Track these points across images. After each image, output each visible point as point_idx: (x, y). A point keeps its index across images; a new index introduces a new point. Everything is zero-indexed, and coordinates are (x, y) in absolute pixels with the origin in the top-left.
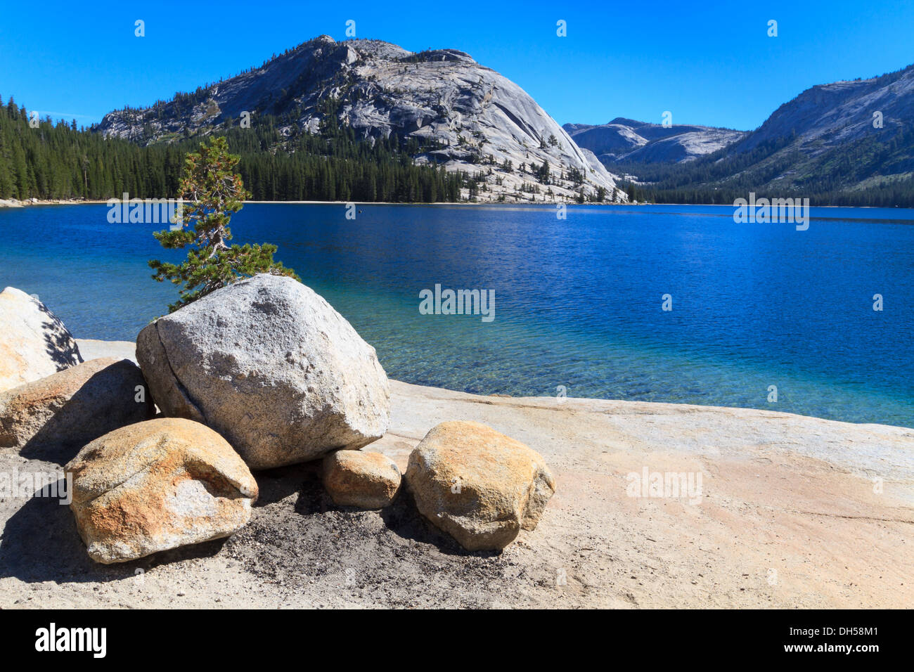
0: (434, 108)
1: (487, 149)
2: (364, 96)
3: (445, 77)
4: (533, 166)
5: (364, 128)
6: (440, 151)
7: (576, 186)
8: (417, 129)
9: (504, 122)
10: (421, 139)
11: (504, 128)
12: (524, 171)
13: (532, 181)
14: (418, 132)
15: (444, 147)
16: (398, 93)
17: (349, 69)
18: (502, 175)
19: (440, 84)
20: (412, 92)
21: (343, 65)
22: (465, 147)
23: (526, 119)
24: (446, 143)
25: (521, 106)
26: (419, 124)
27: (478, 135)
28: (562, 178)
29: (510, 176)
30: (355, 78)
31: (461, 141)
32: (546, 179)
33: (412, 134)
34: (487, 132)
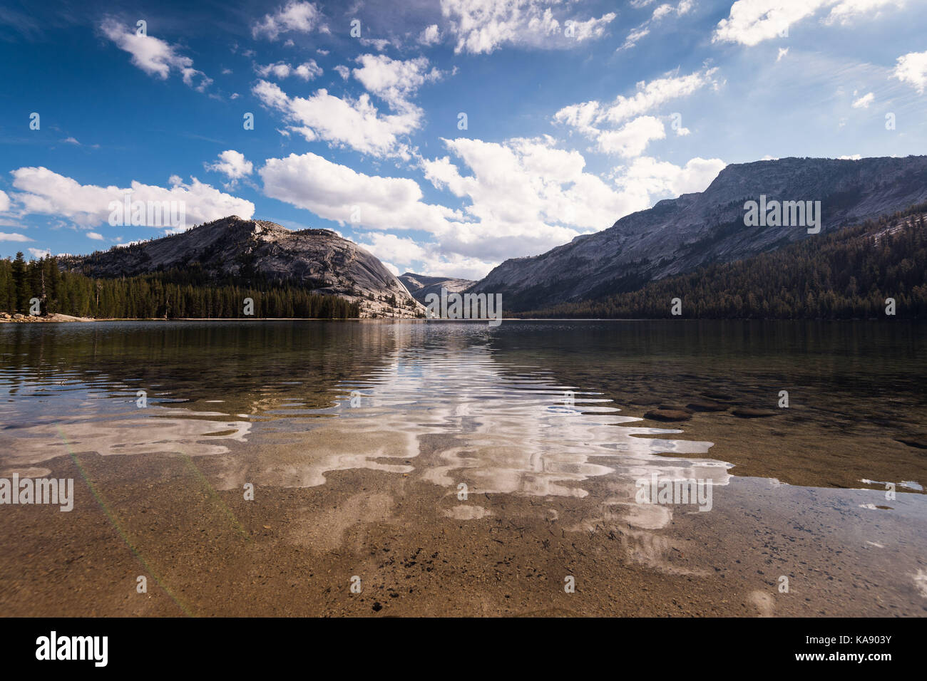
0: (320, 262)
1: (357, 288)
2: (271, 254)
3: (325, 245)
4: (386, 297)
5: (274, 273)
6: (328, 288)
7: (413, 309)
8: (310, 274)
9: (364, 272)
10: (314, 281)
11: (364, 276)
12: (381, 300)
13: (386, 305)
14: (311, 276)
15: (330, 285)
16: (295, 252)
17: (256, 237)
18: (370, 302)
19: (322, 249)
20: (304, 252)
21: (252, 234)
22: (344, 286)
23: (376, 270)
24: (331, 283)
25: (372, 263)
26: (312, 271)
27: (350, 279)
28: (403, 304)
29: (374, 303)
30: (262, 243)
31: (340, 282)
32: (395, 304)
33: (307, 277)
34: (355, 277)
